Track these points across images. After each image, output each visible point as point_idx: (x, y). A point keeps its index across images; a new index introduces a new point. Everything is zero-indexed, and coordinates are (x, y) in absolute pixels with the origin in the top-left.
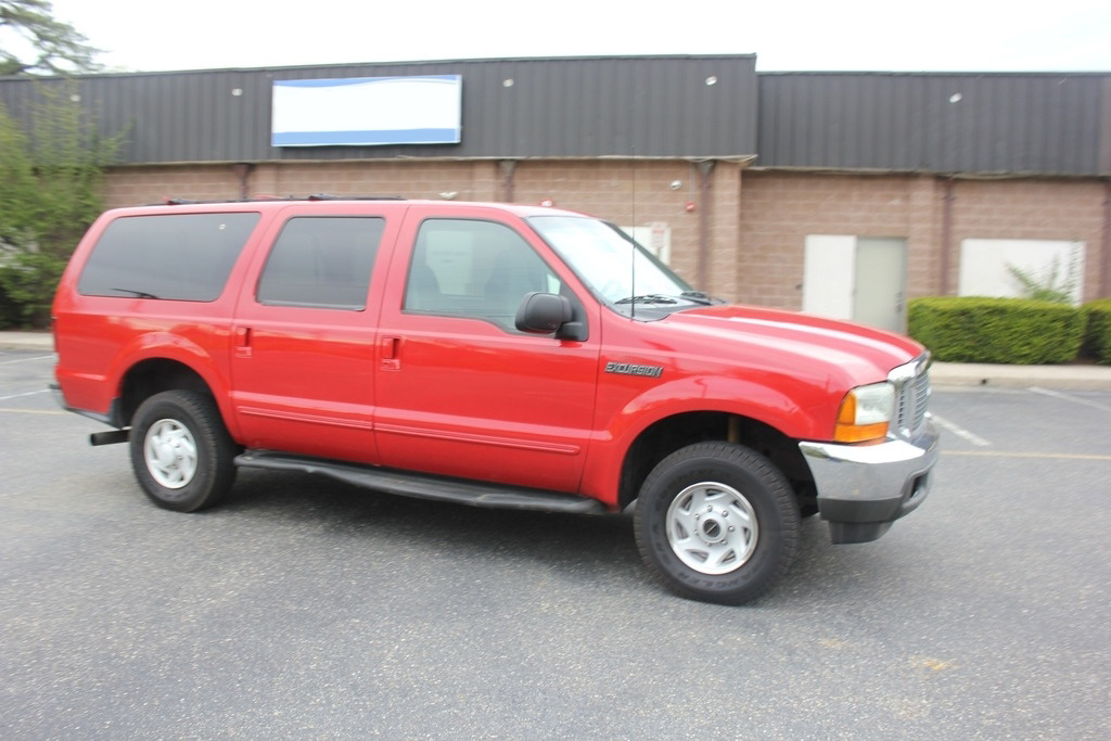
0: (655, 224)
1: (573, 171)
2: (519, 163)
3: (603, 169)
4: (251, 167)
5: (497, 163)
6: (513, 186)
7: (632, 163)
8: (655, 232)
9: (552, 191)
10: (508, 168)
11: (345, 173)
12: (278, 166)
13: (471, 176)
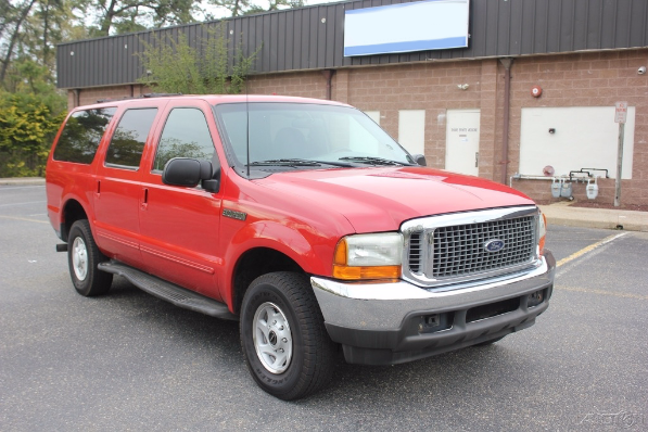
0: (618, 104)
1: (557, 64)
2: (514, 60)
3: (580, 61)
4: (333, 72)
5: (498, 61)
6: (510, 78)
7: (605, 55)
8: (617, 110)
9: (541, 80)
10: (506, 64)
11: (393, 73)
12: (350, 70)
13: (480, 71)
